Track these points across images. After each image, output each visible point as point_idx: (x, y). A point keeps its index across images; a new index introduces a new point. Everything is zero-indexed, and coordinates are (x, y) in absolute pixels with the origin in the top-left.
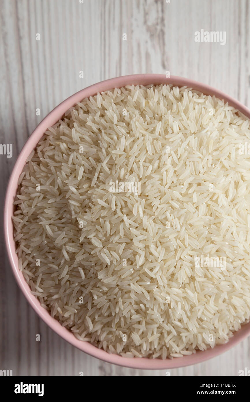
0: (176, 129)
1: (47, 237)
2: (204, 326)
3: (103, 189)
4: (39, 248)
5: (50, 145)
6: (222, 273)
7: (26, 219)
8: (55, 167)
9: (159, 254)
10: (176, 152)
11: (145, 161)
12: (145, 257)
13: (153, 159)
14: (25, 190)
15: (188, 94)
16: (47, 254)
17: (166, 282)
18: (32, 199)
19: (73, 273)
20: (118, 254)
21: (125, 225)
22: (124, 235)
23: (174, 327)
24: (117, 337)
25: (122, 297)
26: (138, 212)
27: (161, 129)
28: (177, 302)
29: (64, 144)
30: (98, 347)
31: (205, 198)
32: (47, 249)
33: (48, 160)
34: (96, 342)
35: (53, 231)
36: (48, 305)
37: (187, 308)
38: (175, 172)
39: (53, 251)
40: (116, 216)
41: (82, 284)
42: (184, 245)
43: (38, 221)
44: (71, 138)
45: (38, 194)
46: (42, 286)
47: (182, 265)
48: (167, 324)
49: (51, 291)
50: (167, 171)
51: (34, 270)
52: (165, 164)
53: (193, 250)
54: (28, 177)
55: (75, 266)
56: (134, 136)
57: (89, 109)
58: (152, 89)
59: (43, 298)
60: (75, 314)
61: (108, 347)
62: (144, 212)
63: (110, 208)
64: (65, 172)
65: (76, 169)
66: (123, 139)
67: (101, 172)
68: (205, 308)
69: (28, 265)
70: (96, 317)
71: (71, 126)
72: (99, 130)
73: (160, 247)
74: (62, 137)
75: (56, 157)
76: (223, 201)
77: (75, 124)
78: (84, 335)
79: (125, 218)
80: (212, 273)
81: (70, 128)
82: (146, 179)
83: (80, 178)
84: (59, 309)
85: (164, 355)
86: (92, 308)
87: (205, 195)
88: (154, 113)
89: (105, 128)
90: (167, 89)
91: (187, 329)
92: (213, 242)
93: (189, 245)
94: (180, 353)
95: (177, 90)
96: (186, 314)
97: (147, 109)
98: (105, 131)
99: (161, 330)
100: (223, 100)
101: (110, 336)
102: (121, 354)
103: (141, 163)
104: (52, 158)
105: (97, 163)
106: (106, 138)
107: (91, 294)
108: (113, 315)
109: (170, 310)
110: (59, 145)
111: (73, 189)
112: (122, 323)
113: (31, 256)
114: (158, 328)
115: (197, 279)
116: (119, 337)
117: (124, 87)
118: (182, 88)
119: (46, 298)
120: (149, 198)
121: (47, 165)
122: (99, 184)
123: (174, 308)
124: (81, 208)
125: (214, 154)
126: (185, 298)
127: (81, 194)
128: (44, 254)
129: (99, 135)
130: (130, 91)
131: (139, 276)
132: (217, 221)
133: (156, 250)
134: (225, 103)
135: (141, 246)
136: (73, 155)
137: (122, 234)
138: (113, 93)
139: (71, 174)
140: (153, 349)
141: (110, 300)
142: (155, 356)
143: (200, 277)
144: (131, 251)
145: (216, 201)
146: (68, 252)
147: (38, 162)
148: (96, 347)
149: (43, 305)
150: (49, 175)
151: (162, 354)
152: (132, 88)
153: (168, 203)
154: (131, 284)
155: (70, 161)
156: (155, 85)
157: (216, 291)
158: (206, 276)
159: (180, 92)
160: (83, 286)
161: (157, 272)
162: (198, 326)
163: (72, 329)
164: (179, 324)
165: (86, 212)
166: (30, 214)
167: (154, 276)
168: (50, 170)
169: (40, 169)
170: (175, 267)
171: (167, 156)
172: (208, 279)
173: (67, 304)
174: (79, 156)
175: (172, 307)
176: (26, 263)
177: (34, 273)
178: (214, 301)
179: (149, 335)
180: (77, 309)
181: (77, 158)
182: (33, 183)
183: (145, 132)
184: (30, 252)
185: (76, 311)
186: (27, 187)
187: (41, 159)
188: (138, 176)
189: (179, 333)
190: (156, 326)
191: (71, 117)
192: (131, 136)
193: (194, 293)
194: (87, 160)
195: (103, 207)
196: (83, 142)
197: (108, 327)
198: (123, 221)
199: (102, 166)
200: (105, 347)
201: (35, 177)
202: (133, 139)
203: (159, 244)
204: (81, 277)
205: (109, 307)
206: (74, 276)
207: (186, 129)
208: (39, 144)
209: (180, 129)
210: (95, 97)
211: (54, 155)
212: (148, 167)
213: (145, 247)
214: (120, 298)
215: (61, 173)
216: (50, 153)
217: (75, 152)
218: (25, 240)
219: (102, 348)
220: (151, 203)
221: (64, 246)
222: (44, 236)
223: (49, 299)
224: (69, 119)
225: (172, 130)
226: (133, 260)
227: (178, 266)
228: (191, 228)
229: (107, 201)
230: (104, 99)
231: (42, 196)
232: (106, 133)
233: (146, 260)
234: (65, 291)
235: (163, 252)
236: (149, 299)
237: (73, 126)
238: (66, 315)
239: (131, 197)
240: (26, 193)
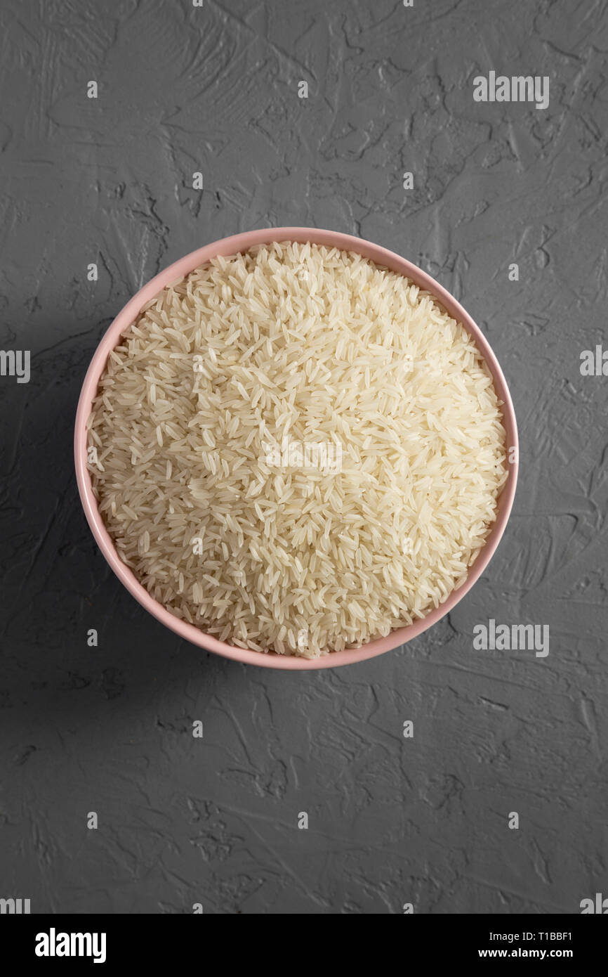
0: (388, 341)
1: (145, 400)
2: (296, 620)
3: (252, 373)
4: (127, 411)
5: (210, 280)
6: (354, 561)
7: (129, 362)
8: (203, 313)
9: (284, 493)
10: (372, 372)
11: (325, 364)
12: (264, 488)
13: (337, 366)
14: (146, 325)
15: (427, 303)
16: (134, 424)
17: (275, 535)
18: (151, 341)
19: (156, 465)
20: (231, 468)
21: (258, 433)
22: (250, 446)
23: (255, 602)
24: (173, 578)
25: (207, 527)
26: (283, 426)
27: (368, 331)
28: (275, 569)
29: (229, 289)
30: (140, 582)
31: (382, 450)
32: (137, 415)
33: (197, 300)
34: (141, 573)
35: (158, 397)
36: (100, 493)
37: (285, 584)
38: (358, 397)
39: (144, 423)
40: (252, 417)
41: (162, 484)
42: (323, 498)
43: (143, 373)
44: (242, 284)
45: (161, 338)
46: (106, 463)
47: (306, 522)
48: (248, 593)
49: (115, 476)
50: (348, 390)
51: (106, 436)
52: (349, 379)
53: (331, 510)
54: (158, 308)
55: (165, 456)
56: (328, 323)
57: (286, 258)
58: (383, 272)
59: (100, 480)
60: (133, 520)
61: (153, 588)
62: (291, 430)
63: (250, 403)
64: (213, 326)
65: (228, 330)
66: (311, 321)
67: (260, 349)
68: (309, 598)
69: (101, 426)
70: (159, 539)
71: (250, 268)
72: (286, 292)
73: (289, 485)
74: (230, 277)
75: (210, 301)
76: (402, 465)
77: (257, 269)
78: (129, 555)
79: (262, 424)
80: (342, 554)
81: (248, 271)
82: (315, 388)
83: (228, 342)
84: (114, 505)
85: (225, 635)
86: (159, 524)
87: (383, 446)
88: (369, 306)
89: (294, 295)
90: (403, 283)
91: (271, 614)
92: (361, 514)
93: (328, 501)
94: (246, 643)
95: (414, 292)
96: (280, 592)
97: (363, 297)
98: (294, 298)
99: (237, 597)
100: (470, 335)
101: (164, 573)
102: (167, 606)
103: (319, 363)
104: (204, 299)
105: (261, 335)
106: (289, 309)
107: (167, 504)
108: (184, 546)
109: (261, 575)
110: (221, 286)
111: (212, 354)
112: (190, 564)
113: (111, 416)
114: (234, 593)
115: (318, 552)
116: (176, 581)
117: (347, 252)
118: (423, 292)
119: (103, 482)
120: (306, 413)
121: (191, 305)
122: (250, 364)
123: (268, 575)
124: (210, 384)
125: (422, 399)
126: (288, 569)
127: (219, 366)
128: (129, 422)
129: (282, 298)
130: (352, 260)
131: (243, 509)
132: (382, 488)
133: (282, 487)
134: (471, 340)
135: (266, 471)
136: (234, 308)
137: (248, 443)
138: (328, 252)
139: (219, 332)
140: (213, 618)
141: (189, 523)
142: (210, 630)
143: (322, 551)
144: (250, 472)
145: (393, 462)
146: (164, 433)
147: (182, 294)
148: (137, 579)
149: (94, 489)
150: (189, 320)
151: (222, 632)
152: (357, 258)
153: (328, 433)
154: (228, 516)
155: (226, 315)
156: (390, 270)
157: (334, 581)
158: (330, 554)
159: (419, 295)
160: (162, 488)
161: (269, 516)
162: (288, 617)
163: (117, 540)
164: (263, 599)
165: (214, 392)
166: (138, 359)
167: (262, 519)
168: (194, 314)
169: (181, 307)
170: (296, 521)
171: (358, 370)
172: (333, 560)
173: (127, 503)
174: (241, 314)
175: (267, 573)
176: (99, 422)
177: (103, 441)
178: (325, 594)
179: (218, 596)
180: (138, 516)
181: (238, 315)
182: (161, 320)
183: (344, 326)
184: (112, 410)
185: (137, 518)
186: (150, 321)
187: (189, 293)
188: (307, 378)
189: (258, 613)
190: (233, 588)
191: (256, 256)
192: (323, 321)
193: (304, 569)
194: (249, 324)
195: (241, 396)
196: (256, 299)
197: (168, 560)
198: (257, 427)
199: (265, 342)
200: (150, 585)
201: (168, 313)
202: (324, 326)
203: (290, 479)
204: (164, 475)
205: (183, 533)
206: (157, 470)
207: (400, 348)
208: (196, 271)
209: (392, 345)
210: (302, 245)
211: (208, 296)
212: (324, 374)
213: (270, 476)
214: (204, 527)
215: (206, 325)
216: (205, 292)
217: (238, 307)
218: (114, 390)
219: (145, 586)
220: (306, 422)
221: (163, 424)
222: (142, 397)
223: (107, 485)
224: (252, 258)
225: (383, 341)
226: (246, 485)
227: (301, 522)
228: (342, 480)
229: (249, 391)
230: (311, 255)
231: (166, 343)
232: (293, 302)
233: (263, 493)
234: (134, 484)
235: (290, 493)
236: (241, 546)
237: (253, 270)
238: (120, 517)
239: (284, 401)
240: (145, 328)
